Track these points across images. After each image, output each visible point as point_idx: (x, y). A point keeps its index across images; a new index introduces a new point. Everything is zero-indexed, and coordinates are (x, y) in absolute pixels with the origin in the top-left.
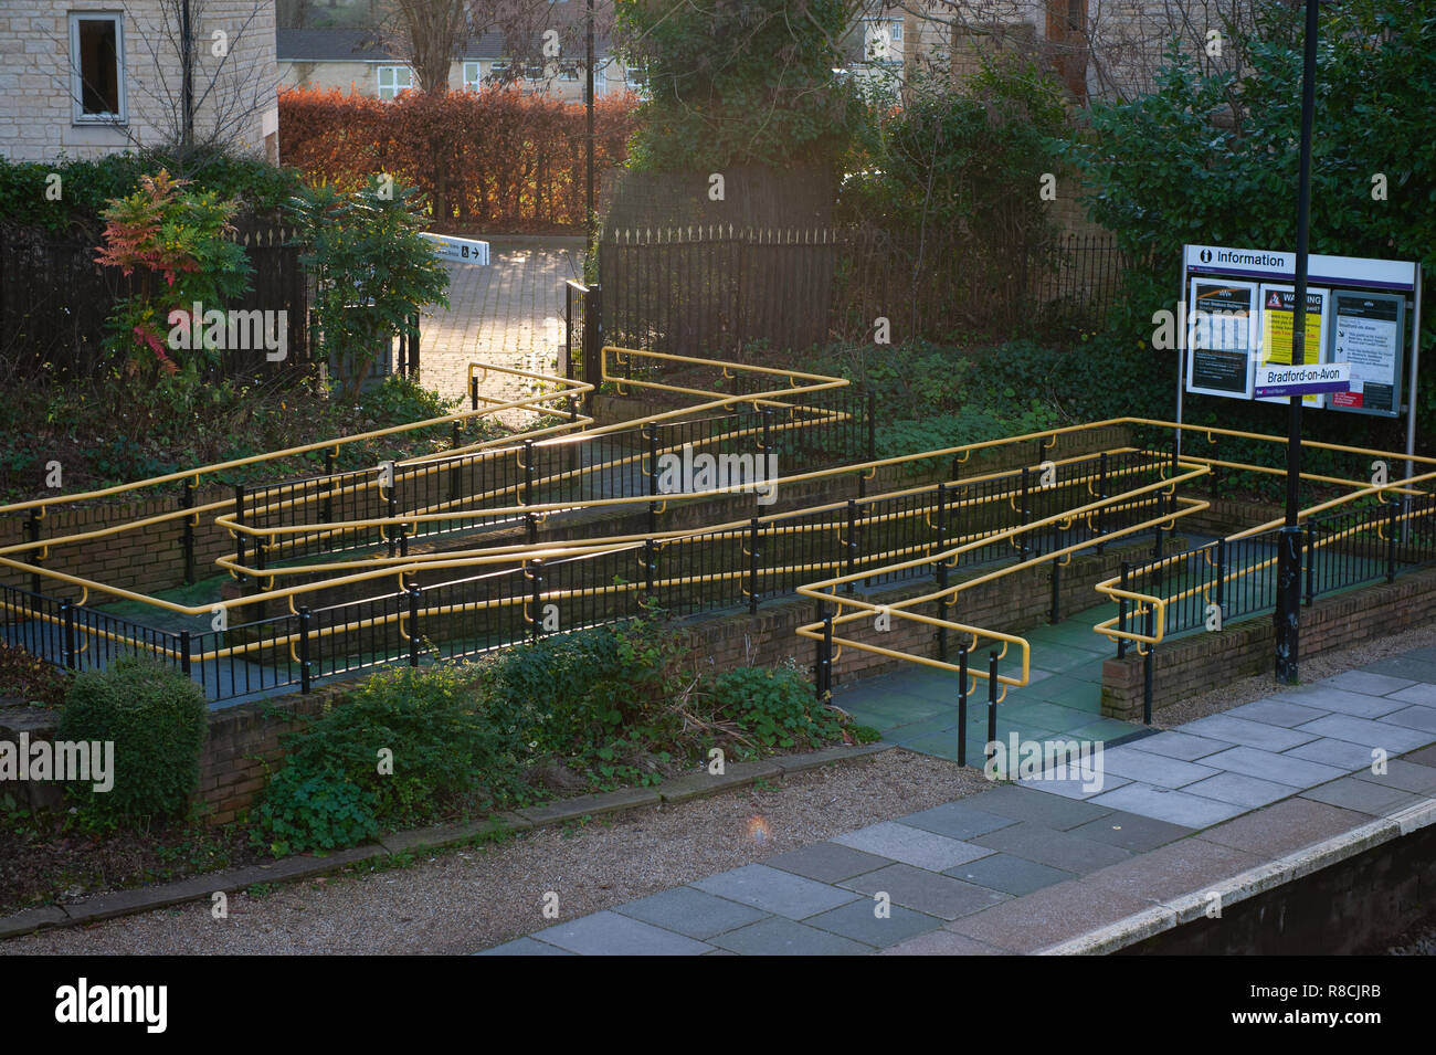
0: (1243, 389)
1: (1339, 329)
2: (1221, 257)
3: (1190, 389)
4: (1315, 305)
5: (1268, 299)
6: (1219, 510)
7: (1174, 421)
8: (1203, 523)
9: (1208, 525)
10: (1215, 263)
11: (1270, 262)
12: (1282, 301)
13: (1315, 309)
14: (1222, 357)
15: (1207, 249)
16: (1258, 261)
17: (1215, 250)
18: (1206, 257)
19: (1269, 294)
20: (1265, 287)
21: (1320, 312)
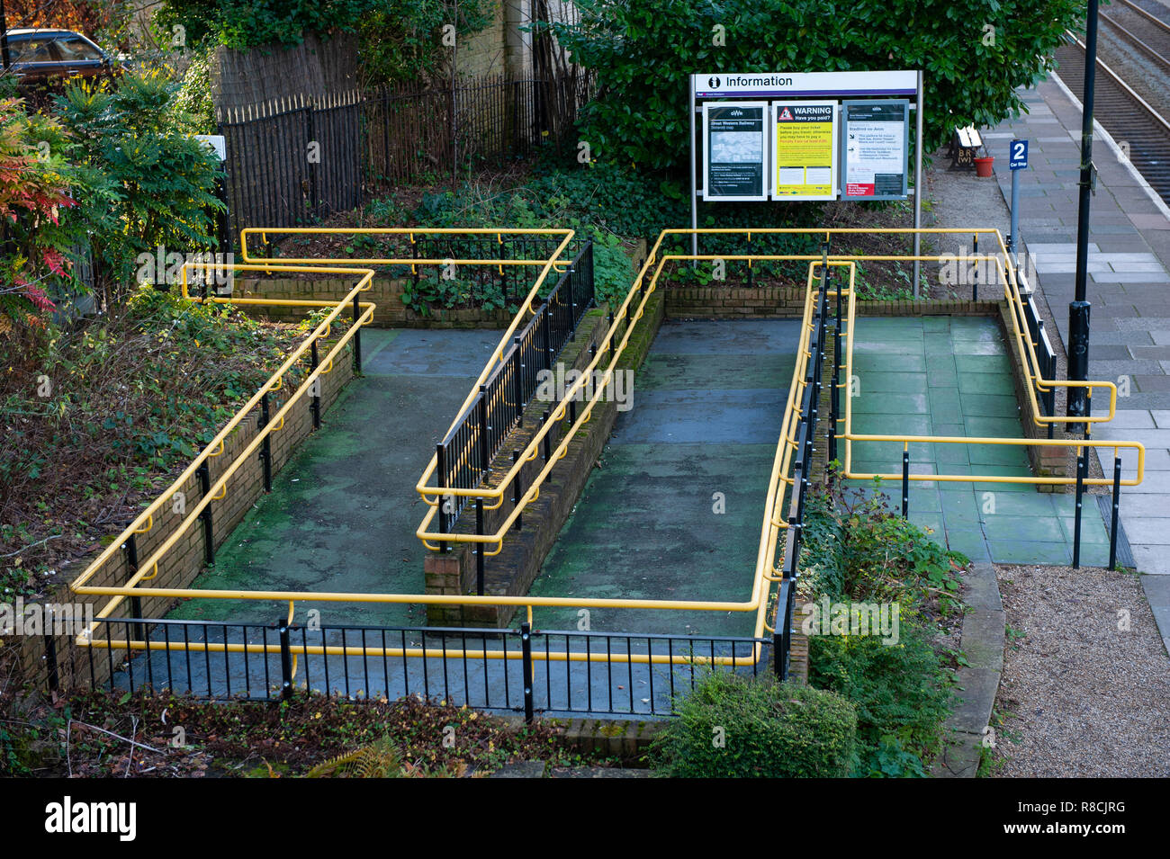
0: (760, 193)
1: (849, 133)
2: (729, 82)
3: (707, 198)
4: (826, 114)
5: (779, 115)
6: (762, 297)
7: (691, 227)
8: (745, 310)
9: (751, 310)
10: (724, 88)
11: (779, 82)
12: (793, 114)
13: (825, 118)
14: (736, 168)
15: (714, 76)
16: (767, 82)
17: (723, 77)
18: (715, 84)
19: (781, 110)
20: (776, 104)
21: (831, 120)
